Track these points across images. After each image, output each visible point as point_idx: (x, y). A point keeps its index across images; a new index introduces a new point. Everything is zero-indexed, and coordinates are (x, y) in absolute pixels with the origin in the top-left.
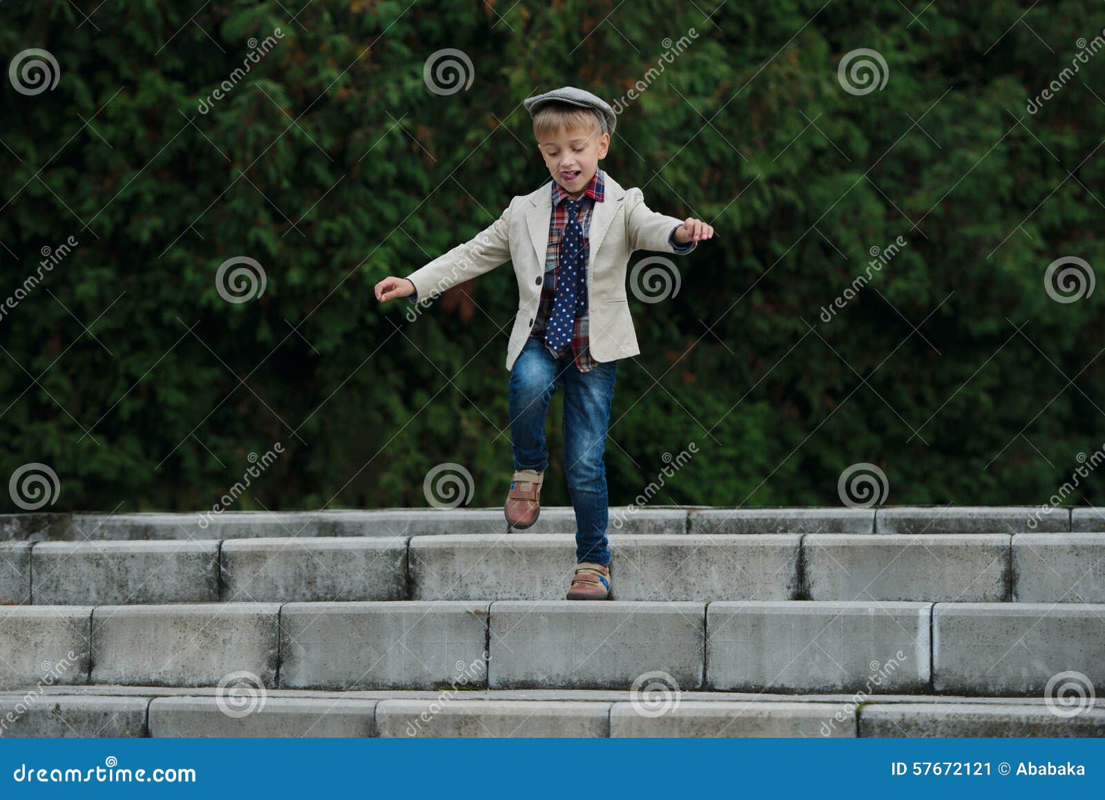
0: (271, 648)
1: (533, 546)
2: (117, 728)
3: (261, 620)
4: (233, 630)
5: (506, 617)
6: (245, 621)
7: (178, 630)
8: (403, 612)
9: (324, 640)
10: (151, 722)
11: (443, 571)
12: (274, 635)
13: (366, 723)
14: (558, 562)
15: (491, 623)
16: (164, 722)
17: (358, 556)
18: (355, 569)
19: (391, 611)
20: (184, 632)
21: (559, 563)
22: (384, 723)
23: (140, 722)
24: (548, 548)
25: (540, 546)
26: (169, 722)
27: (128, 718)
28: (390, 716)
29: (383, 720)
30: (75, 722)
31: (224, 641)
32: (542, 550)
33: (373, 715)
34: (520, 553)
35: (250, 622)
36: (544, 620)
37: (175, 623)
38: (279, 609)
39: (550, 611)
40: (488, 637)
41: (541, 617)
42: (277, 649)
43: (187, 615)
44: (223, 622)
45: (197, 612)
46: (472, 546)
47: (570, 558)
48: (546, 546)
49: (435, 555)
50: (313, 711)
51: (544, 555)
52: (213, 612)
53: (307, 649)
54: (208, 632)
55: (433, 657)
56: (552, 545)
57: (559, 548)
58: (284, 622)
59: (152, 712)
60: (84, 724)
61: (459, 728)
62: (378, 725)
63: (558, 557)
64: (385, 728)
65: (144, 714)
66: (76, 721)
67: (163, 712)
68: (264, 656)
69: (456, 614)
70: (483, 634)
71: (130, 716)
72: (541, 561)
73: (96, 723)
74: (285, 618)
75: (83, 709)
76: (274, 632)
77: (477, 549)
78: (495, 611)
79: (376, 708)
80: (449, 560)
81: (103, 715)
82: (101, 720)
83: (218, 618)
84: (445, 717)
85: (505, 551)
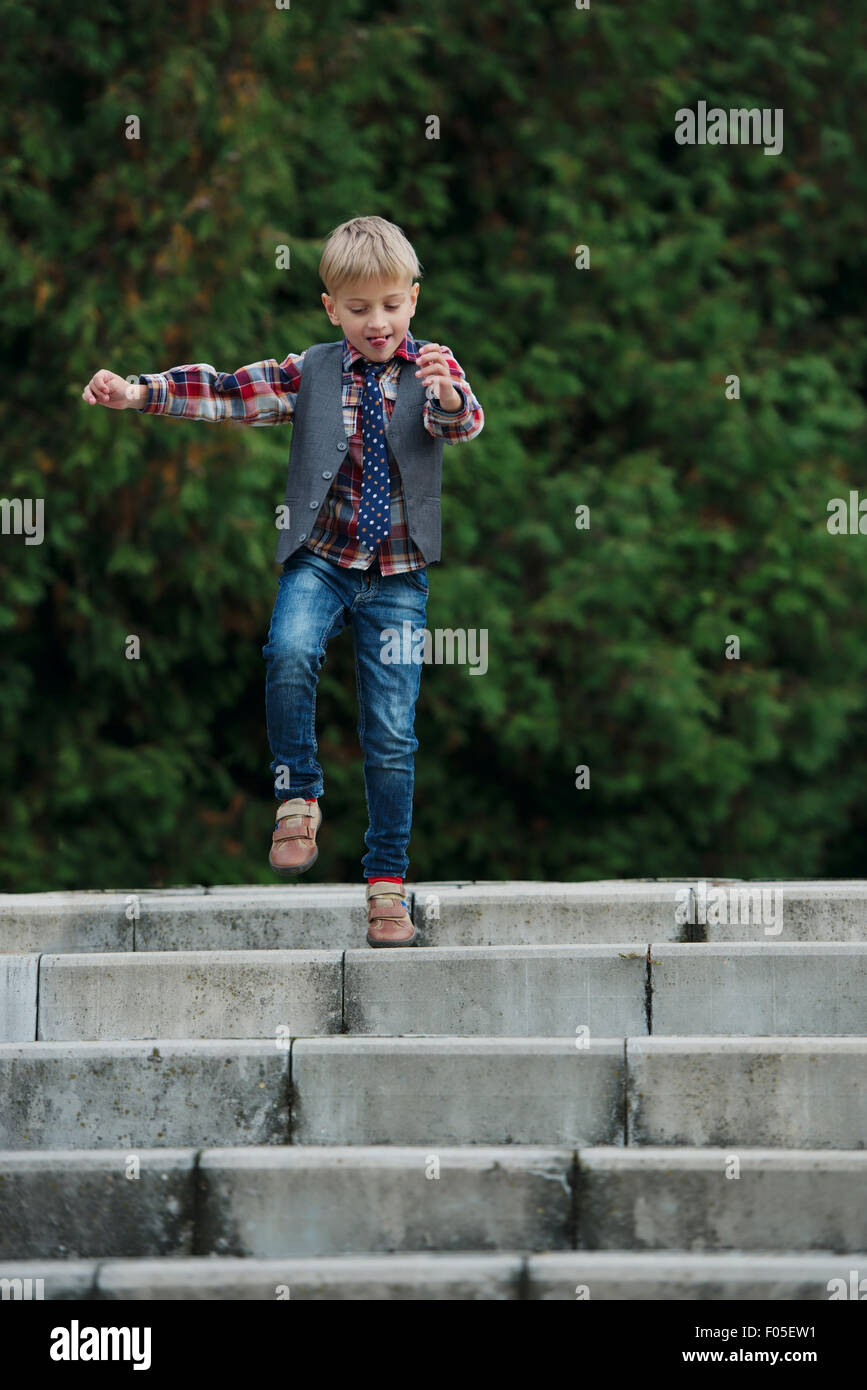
0: (332, 1010)
1: (594, 901)
2: (247, 1080)
3: (316, 971)
4: (275, 986)
5: (674, 963)
6: (293, 973)
7: (194, 987)
8: (524, 957)
9: (411, 998)
10: (296, 1071)
11: (464, 938)
12: (335, 992)
13: (612, 1068)
14: (630, 923)
15: (653, 971)
16: (315, 1071)
17: (340, 917)
18: (336, 935)
19: (507, 956)
20: (202, 989)
21: (632, 924)
22: (640, 1066)
23: (280, 1070)
24: (617, 904)
25: (605, 901)
26: (323, 1070)
27: (261, 1066)
28: (649, 1057)
29: (639, 1063)
30: (183, 1073)
31: (262, 1002)
32: (608, 906)
33: (622, 1054)
34: (575, 911)
35: (301, 975)
36: (730, 966)
37: (189, 977)
38: (341, 955)
39: (738, 954)
40: (649, 991)
41: (725, 963)
42: (341, 1011)
43: (206, 965)
44: (261, 975)
45: (221, 962)
46: (507, 903)
47: (648, 916)
48: (612, 901)
49: (452, 915)
50: (535, 1052)
51: (610, 913)
52: (245, 962)
53: (385, 1010)
54: (238, 988)
55: (570, 1018)
56: (622, 900)
57: (632, 904)
58: (350, 974)
59: (298, 1056)
60: (197, 1076)
61: (751, 1072)
62: (632, 1069)
63: (631, 916)
64: (642, 1073)
65: (286, 1060)
66: (184, 1070)
67: (314, 1056)
68: (322, 1022)
69: (602, 960)
70: (642, 986)
71: (265, 1063)
72: (605, 922)
73: (215, 1070)
74: (352, 968)
75: (194, 1054)
76: (336, 987)
77: (514, 906)
78: (658, 954)
79: (626, 1046)
80: (473, 921)
81: (224, 1063)
82: (221, 1069)
83: (252, 970)
84: (729, 1057)
85: (555, 909)
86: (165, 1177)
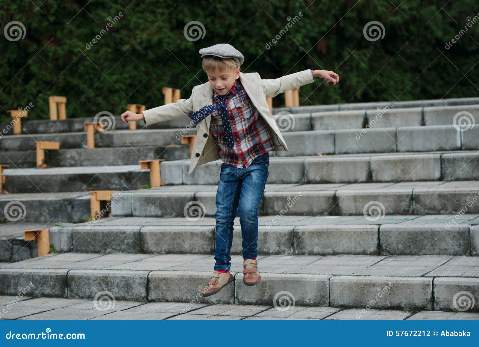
1: (346, 115)
5: (340, 134)
8: (310, 134)
11: (321, 123)
14: (353, 119)
15: (335, 136)
22: (307, 165)
32: (349, 116)
33: (303, 163)
49: (319, 118)
55: (320, 146)
78: (336, 133)
80: (323, 119)
86: (189, 198)
